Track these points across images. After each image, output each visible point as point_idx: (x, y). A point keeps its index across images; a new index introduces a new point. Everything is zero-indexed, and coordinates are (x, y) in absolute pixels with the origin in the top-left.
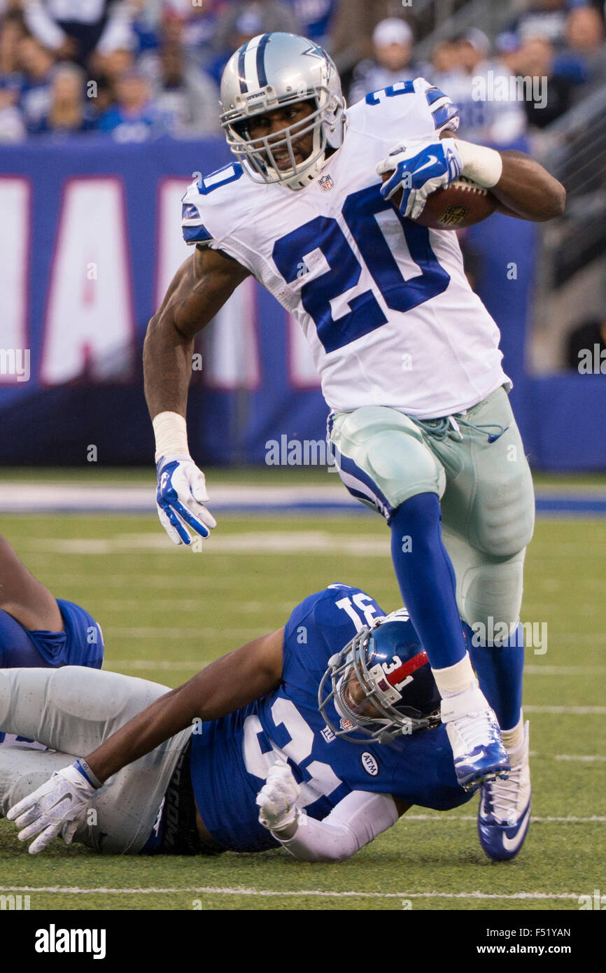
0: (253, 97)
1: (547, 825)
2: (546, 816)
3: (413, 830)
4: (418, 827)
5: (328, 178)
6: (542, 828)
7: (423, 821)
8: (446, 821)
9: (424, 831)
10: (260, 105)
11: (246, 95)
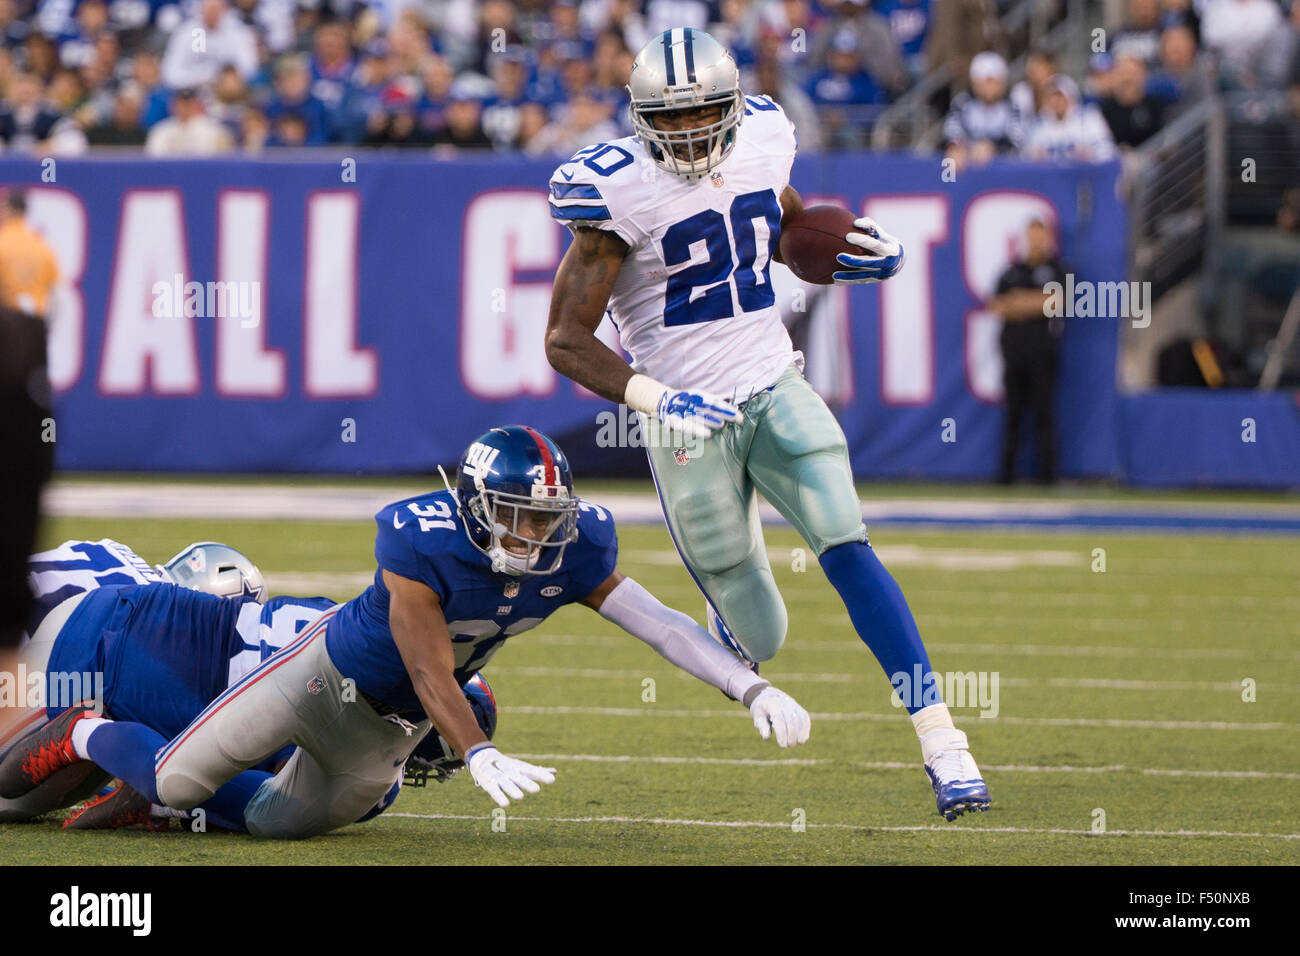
0: (681, 90)
1: (1134, 839)
2: (1133, 830)
3: (1001, 842)
4: (1006, 839)
5: (719, 175)
6: (1129, 841)
7: (1011, 833)
8: (1034, 833)
9: (1013, 844)
10: (689, 100)
11: (674, 87)
